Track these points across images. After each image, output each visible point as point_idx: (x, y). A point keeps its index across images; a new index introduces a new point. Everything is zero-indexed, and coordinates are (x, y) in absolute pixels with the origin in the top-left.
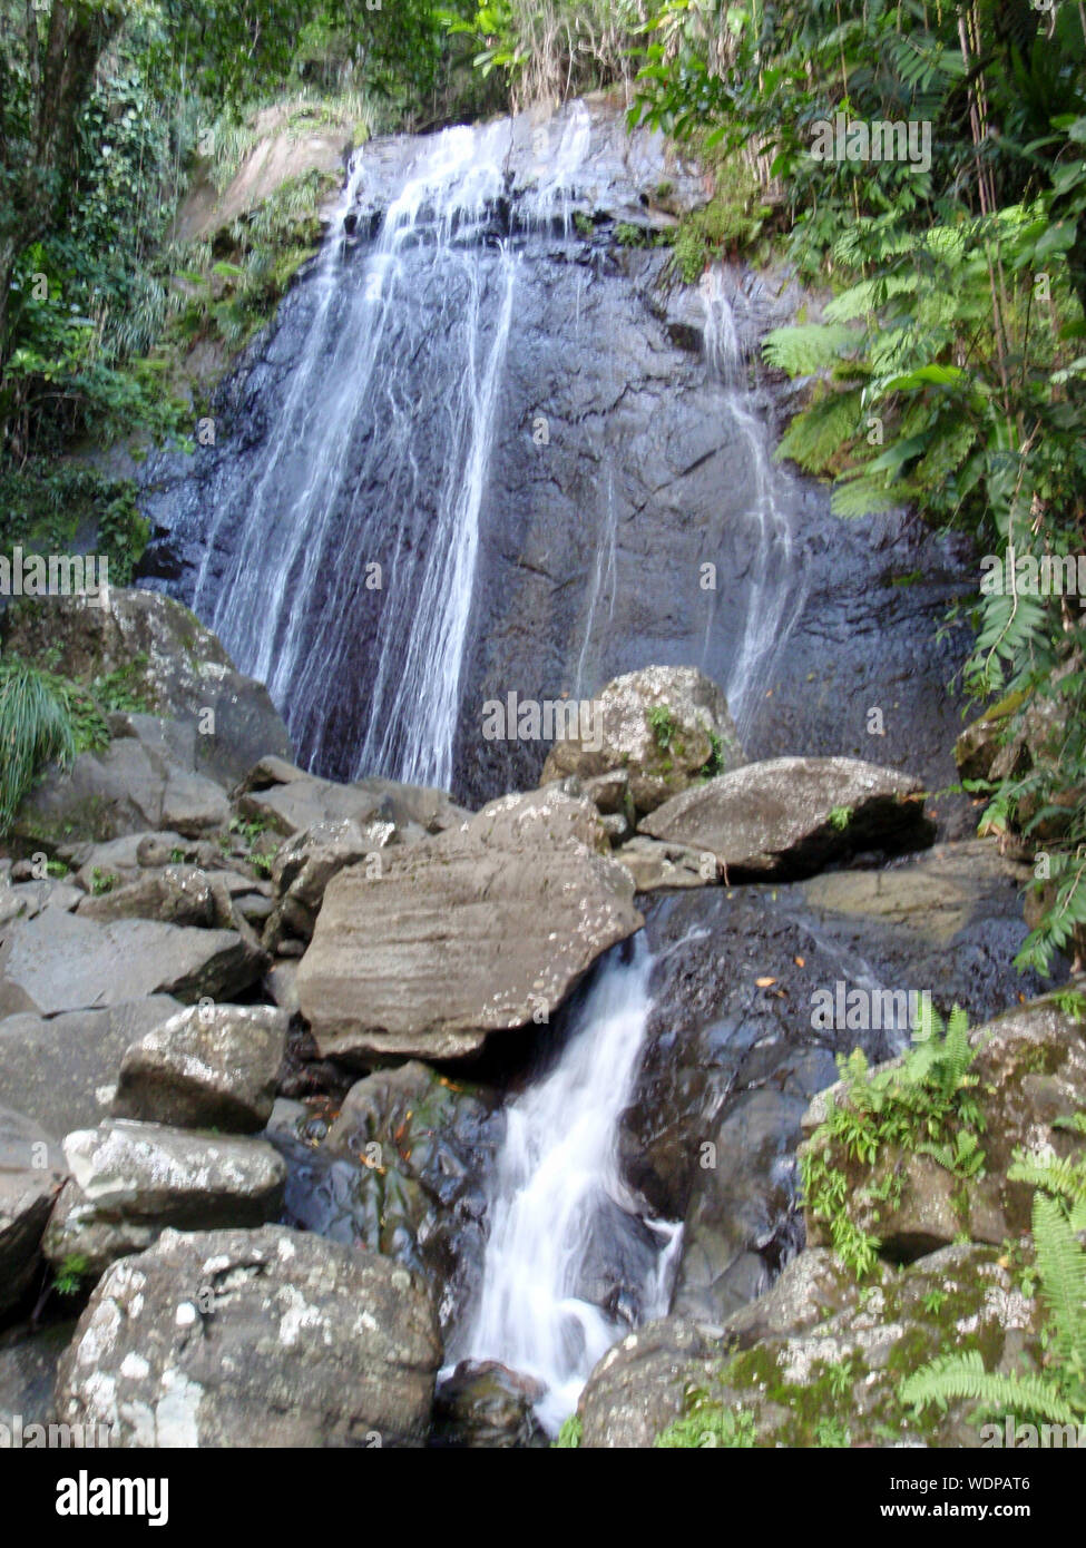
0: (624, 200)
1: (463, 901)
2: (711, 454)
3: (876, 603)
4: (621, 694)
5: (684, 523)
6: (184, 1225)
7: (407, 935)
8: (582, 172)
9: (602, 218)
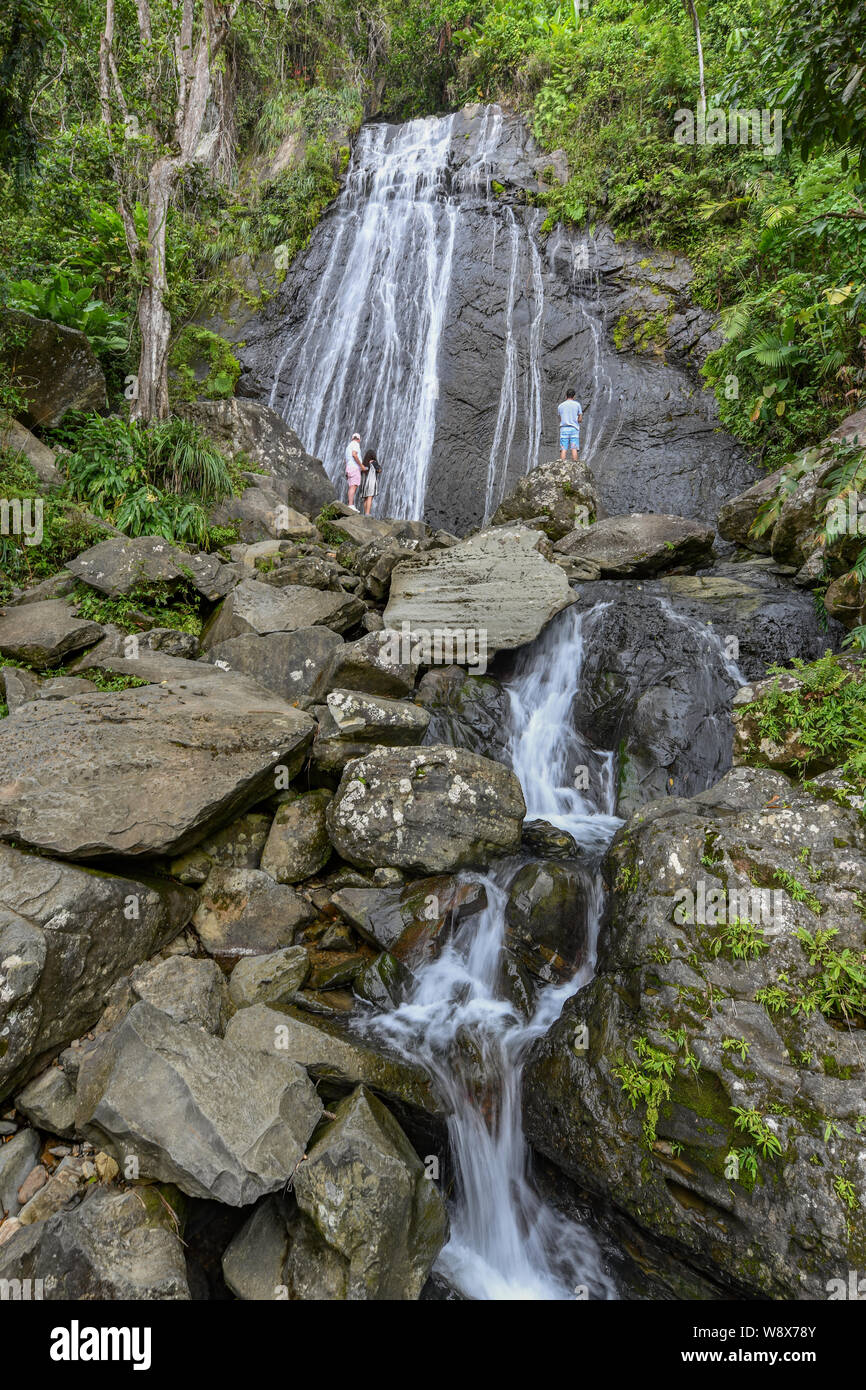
0: (522, 174)
1: (475, 582)
2: (570, 338)
3: (663, 430)
4: (542, 474)
5: (552, 378)
6: (389, 743)
7: (444, 598)
8: (497, 154)
9: (509, 185)
